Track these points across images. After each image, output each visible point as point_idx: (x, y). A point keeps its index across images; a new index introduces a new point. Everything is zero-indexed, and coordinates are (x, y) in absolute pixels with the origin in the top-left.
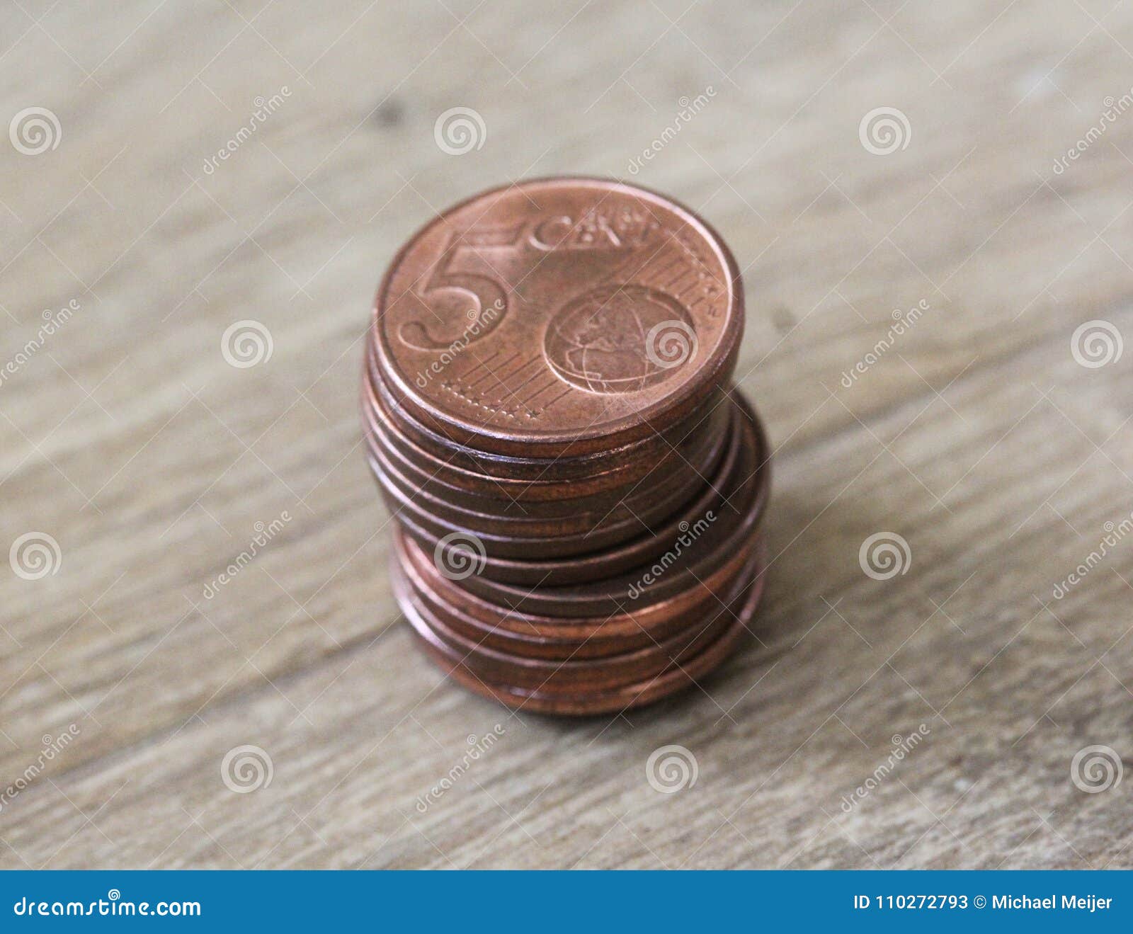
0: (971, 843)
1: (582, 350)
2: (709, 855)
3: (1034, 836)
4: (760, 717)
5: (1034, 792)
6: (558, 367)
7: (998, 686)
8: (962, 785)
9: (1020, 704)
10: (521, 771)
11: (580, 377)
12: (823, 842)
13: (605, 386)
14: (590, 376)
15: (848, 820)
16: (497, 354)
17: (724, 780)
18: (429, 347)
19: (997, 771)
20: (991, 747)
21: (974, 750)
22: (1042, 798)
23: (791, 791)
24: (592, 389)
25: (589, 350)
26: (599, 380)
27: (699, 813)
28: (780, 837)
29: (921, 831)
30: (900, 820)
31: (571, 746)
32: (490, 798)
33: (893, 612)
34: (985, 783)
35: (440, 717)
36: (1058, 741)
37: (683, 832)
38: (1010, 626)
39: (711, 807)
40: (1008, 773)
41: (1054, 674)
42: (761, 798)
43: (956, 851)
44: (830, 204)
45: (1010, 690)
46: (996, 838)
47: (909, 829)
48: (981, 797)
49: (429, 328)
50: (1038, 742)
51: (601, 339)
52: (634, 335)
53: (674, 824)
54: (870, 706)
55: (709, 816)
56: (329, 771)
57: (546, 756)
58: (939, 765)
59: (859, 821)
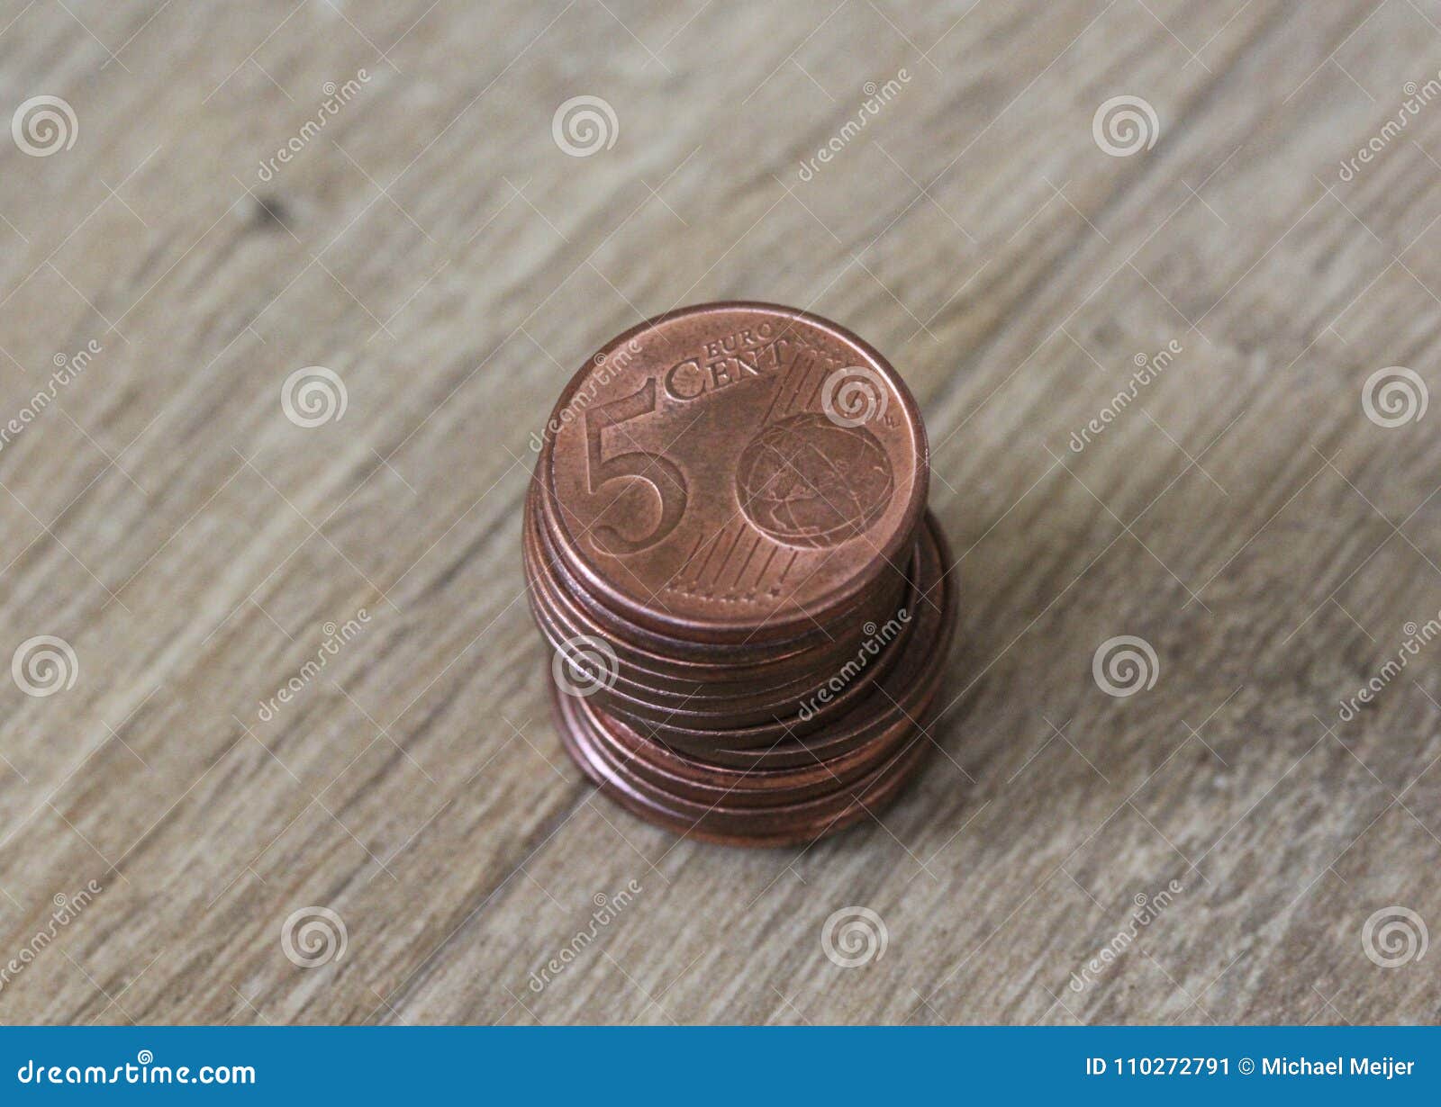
0: (1262, 841)
1: (784, 503)
2: (1017, 939)
3: (1316, 814)
4: (990, 773)
5: (1293, 768)
6: (768, 531)
7: (1201, 663)
8: (1221, 782)
9: (1233, 675)
10: (788, 909)
11: (798, 536)
12: (1120, 888)
13: (829, 539)
14: (808, 532)
15: (1131, 857)
16: (702, 537)
17: (991, 853)
18: (631, 551)
19: (1248, 755)
20: (1227, 731)
21: (1215, 740)
22: (1304, 771)
23: (1061, 843)
24: (817, 545)
25: (791, 503)
26: (819, 534)
27: (985, 897)
28: (1074, 896)
29: (1207, 844)
30: (1182, 838)
31: (823, 865)
32: (773, 949)
33: (1059, 614)
34: (1242, 772)
35: (678, 876)
36: (1289, 703)
37: (980, 922)
38: (1180, 593)
39: (991, 887)
40: (1258, 754)
41: (1248, 631)
42: (1035, 861)
43: (1250, 855)
44: (766, 179)
45: (1216, 662)
46: (1282, 828)
47: (1195, 846)
48: (1246, 789)
49: (619, 529)
50: (1270, 712)
51: (796, 487)
52: (826, 472)
53: (966, 918)
54: (1089, 726)
55: (996, 897)
56: (600, 972)
57: (805, 886)
58: (1189, 767)
59: (1142, 854)
